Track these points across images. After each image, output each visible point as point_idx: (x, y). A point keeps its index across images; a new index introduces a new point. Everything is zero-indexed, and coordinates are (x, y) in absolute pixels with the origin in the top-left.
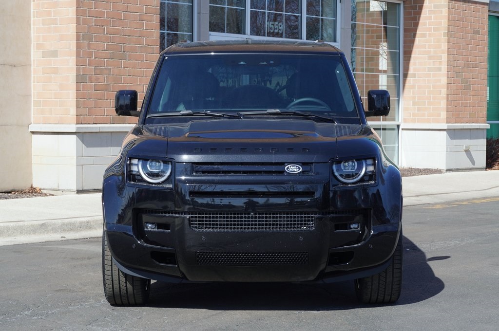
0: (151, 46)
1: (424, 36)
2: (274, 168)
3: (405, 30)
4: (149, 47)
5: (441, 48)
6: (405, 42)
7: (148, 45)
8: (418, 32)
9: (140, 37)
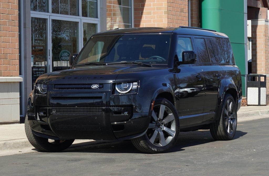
0: (14, 21)
1: (150, 13)
2: (87, 86)
3: (135, 10)
4: (13, 21)
5: (163, 22)
6: (135, 18)
7: (12, 20)
8: (144, 11)
9: (8, 14)
